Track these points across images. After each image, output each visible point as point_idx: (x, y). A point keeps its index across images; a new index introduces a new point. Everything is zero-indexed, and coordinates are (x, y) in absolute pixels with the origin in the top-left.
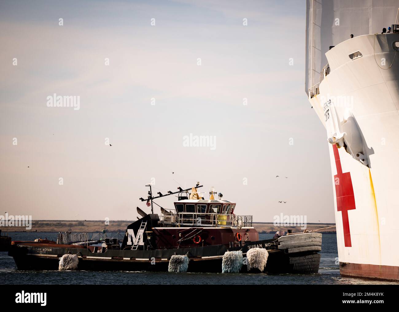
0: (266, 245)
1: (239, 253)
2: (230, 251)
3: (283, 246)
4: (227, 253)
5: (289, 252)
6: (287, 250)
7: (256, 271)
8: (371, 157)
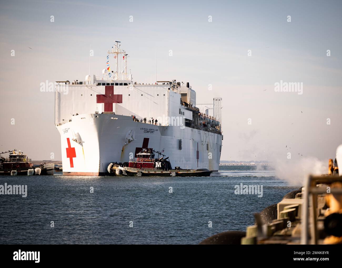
0: (40, 167)
1: (33, 169)
2: (30, 169)
3: (45, 167)
4: (29, 170)
5: (47, 169)
6: (46, 169)
7: (38, 175)
8: (83, 144)
